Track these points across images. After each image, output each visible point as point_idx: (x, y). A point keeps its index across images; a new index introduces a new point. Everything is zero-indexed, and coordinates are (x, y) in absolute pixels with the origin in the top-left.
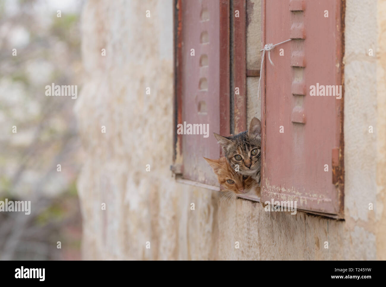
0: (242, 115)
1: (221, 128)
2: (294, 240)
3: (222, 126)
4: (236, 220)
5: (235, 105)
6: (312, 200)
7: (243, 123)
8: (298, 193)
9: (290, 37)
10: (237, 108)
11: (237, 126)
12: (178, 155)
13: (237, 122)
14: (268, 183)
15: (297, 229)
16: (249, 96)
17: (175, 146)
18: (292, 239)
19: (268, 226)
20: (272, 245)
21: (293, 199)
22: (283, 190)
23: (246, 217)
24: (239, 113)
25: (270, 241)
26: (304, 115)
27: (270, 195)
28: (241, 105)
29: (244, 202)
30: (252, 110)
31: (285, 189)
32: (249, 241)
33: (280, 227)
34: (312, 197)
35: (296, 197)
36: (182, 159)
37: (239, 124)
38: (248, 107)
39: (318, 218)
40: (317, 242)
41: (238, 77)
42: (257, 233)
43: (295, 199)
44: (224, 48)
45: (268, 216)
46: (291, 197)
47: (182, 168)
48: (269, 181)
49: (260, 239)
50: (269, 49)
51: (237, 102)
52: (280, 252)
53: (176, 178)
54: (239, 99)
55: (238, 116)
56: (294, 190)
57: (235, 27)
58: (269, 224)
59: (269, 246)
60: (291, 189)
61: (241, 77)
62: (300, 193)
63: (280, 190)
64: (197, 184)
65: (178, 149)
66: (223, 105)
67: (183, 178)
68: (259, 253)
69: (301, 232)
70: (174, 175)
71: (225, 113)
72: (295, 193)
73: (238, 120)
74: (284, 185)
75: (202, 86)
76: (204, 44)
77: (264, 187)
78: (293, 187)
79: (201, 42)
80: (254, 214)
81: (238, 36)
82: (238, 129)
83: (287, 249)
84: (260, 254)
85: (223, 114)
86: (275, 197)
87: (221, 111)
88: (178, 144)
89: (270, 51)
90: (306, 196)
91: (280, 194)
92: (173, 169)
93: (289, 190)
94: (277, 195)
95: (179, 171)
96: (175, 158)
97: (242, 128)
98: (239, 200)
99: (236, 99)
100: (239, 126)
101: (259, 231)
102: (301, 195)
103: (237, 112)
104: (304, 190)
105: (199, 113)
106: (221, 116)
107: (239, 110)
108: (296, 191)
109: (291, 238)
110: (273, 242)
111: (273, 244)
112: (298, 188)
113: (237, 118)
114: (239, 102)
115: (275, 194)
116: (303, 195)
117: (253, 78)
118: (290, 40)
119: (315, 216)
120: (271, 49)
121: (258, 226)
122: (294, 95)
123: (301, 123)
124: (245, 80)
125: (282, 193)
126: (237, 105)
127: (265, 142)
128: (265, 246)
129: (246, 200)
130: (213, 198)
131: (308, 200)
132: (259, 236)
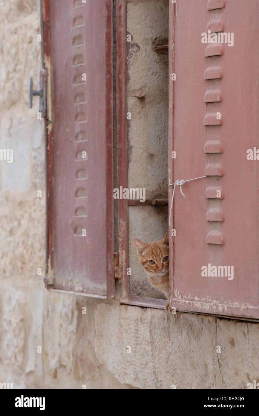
0: (124, 236)
1: (107, 247)
2: (199, 339)
3: (108, 245)
4: (119, 322)
5: (119, 228)
6: (234, 308)
7: (125, 243)
8: (215, 301)
9: (205, 175)
10: (121, 231)
11: (120, 246)
12: (50, 270)
13: (121, 243)
14: (177, 293)
15: (204, 331)
16: (130, 222)
17: (47, 262)
18: (197, 338)
19: (164, 328)
20: (168, 343)
21: (210, 306)
22: (196, 298)
23: (133, 320)
24: (122, 235)
25: (166, 340)
26: (222, 238)
27: (181, 303)
28: (124, 229)
29: (130, 307)
30: (132, 233)
31: (198, 298)
32: (136, 339)
33: (180, 329)
34: (232, 304)
35: (213, 305)
36: (52, 272)
37: (122, 244)
38: (129, 230)
39: (234, 321)
40: (231, 341)
41: (121, 206)
42: (149, 334)
43: (212, 306)
44: (110, 182)
45: (164, 319)
46: (207, 304)
47: (54, 280)
48: (178, 291)
49: (152, 338)
50: (180, 185)
51: (121, 226)
52: (180, 349)
53: (48, 289)
54: (122, 224)
55: (122, 238)
56: (209, 299)
57: (118, 166)
58: (164, 326)
59: (164, 344)
60: (206, 297)
61: (123, 206)
62: (217, 301)
63: (193, 299)
64: (74, 293)
65: (49, 265)
66: (109, 229)
67: (55, 288)
68: (150, 349)
69: (209, 333)
70: (46, 286)
71: (111, 236)
72: (211, 301)
73: (121, 241)
74: (198, 294)
75: (78, 213)
76: (80, 179)
77: (173, 296)
78: (208, 297)
79: (77, 177)
80: (143, 318)
81: (120, 173)
82: (121, 248)
83: (190, 346)
84: (152, 351)
85: (109, 236)
86: (187, 304)
87: (107, 234)
88: (49, 260)
89: (181, 185)
90: (225, 304)
91: (194, 302)
92: (46, 281)
93: (203, 299)
94: (190, 303)
95: (51, 283)
96: (47, 272)
97: (125, 247)
98: (123, 306)
99: (120, 224)
100: (122, 246)
101: (151, 332)
102: (219, 303)
103: (121, 235)
104: (223, 298)
105: (75, 235)
106: (107, 238)
107: (122, 233)
108: (213, 300)
109: (195, 338)
110: (170, 341)
111: (170, 343)
112: (215, 298)
113: (120, 239)
114: (122, 226)
115: (187, 301)
116: (222, 302)
117: (133, 207)
118: (205, 176)
119: (229, 320)
120: (182, 184)
121: (149, 327)
122: (209, 221)
123: (218, 245)
124: (127, 208)
125: (195, 301)
126: (120, 229)
127: (174, 259)
128: (159, 343)
129: (132, 305)
130: (77, 304)
131: (228, 308)
132: (151, 335)
